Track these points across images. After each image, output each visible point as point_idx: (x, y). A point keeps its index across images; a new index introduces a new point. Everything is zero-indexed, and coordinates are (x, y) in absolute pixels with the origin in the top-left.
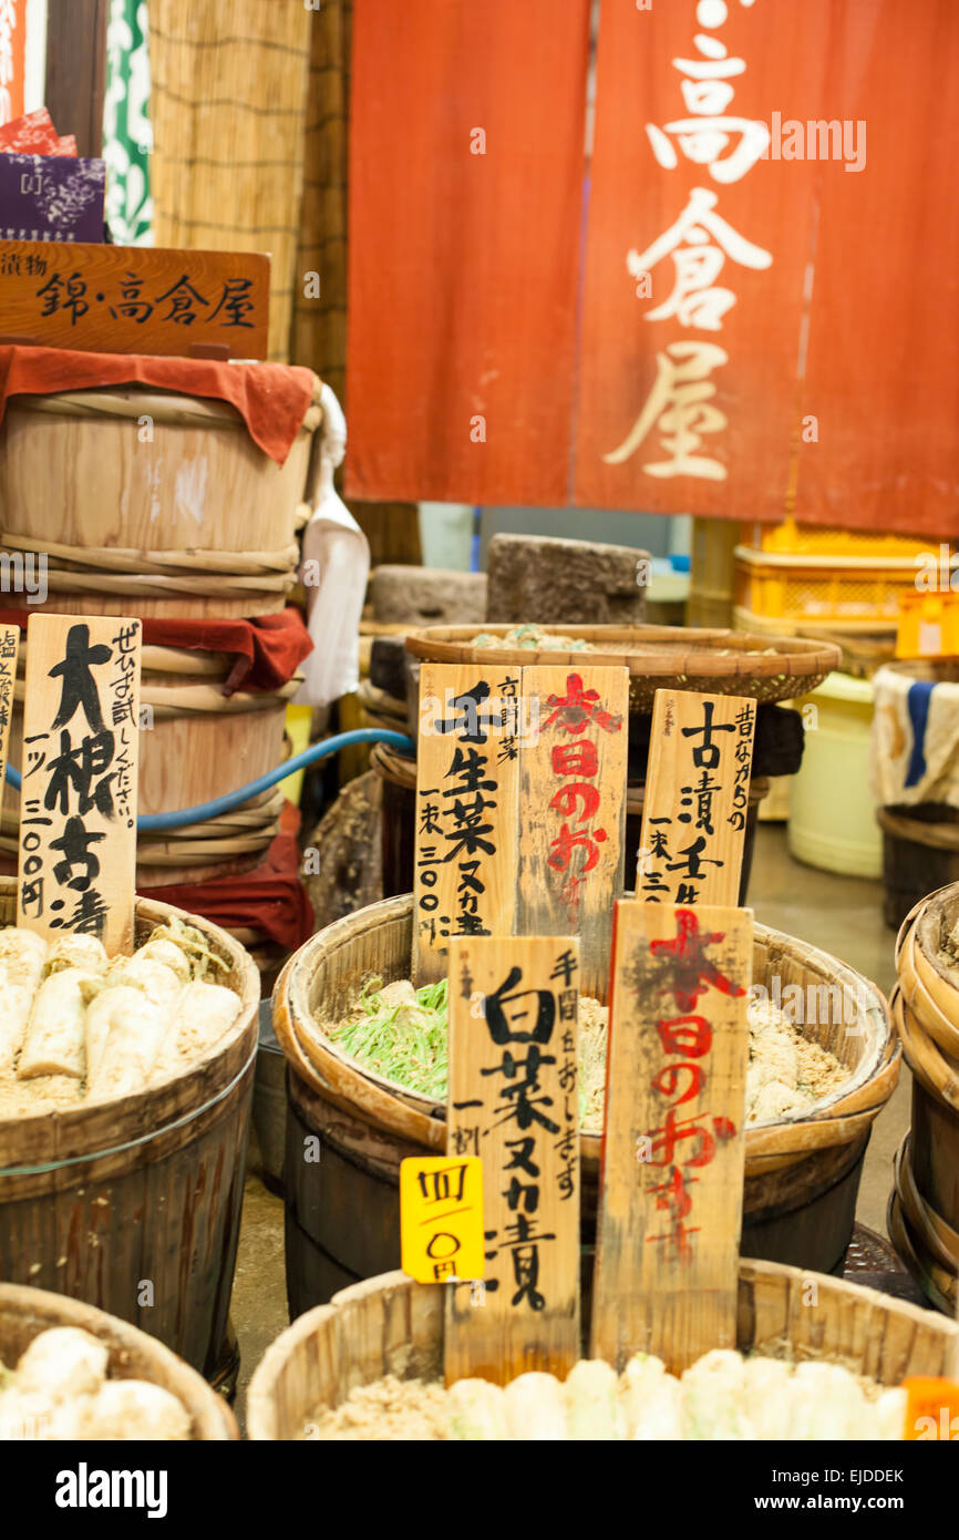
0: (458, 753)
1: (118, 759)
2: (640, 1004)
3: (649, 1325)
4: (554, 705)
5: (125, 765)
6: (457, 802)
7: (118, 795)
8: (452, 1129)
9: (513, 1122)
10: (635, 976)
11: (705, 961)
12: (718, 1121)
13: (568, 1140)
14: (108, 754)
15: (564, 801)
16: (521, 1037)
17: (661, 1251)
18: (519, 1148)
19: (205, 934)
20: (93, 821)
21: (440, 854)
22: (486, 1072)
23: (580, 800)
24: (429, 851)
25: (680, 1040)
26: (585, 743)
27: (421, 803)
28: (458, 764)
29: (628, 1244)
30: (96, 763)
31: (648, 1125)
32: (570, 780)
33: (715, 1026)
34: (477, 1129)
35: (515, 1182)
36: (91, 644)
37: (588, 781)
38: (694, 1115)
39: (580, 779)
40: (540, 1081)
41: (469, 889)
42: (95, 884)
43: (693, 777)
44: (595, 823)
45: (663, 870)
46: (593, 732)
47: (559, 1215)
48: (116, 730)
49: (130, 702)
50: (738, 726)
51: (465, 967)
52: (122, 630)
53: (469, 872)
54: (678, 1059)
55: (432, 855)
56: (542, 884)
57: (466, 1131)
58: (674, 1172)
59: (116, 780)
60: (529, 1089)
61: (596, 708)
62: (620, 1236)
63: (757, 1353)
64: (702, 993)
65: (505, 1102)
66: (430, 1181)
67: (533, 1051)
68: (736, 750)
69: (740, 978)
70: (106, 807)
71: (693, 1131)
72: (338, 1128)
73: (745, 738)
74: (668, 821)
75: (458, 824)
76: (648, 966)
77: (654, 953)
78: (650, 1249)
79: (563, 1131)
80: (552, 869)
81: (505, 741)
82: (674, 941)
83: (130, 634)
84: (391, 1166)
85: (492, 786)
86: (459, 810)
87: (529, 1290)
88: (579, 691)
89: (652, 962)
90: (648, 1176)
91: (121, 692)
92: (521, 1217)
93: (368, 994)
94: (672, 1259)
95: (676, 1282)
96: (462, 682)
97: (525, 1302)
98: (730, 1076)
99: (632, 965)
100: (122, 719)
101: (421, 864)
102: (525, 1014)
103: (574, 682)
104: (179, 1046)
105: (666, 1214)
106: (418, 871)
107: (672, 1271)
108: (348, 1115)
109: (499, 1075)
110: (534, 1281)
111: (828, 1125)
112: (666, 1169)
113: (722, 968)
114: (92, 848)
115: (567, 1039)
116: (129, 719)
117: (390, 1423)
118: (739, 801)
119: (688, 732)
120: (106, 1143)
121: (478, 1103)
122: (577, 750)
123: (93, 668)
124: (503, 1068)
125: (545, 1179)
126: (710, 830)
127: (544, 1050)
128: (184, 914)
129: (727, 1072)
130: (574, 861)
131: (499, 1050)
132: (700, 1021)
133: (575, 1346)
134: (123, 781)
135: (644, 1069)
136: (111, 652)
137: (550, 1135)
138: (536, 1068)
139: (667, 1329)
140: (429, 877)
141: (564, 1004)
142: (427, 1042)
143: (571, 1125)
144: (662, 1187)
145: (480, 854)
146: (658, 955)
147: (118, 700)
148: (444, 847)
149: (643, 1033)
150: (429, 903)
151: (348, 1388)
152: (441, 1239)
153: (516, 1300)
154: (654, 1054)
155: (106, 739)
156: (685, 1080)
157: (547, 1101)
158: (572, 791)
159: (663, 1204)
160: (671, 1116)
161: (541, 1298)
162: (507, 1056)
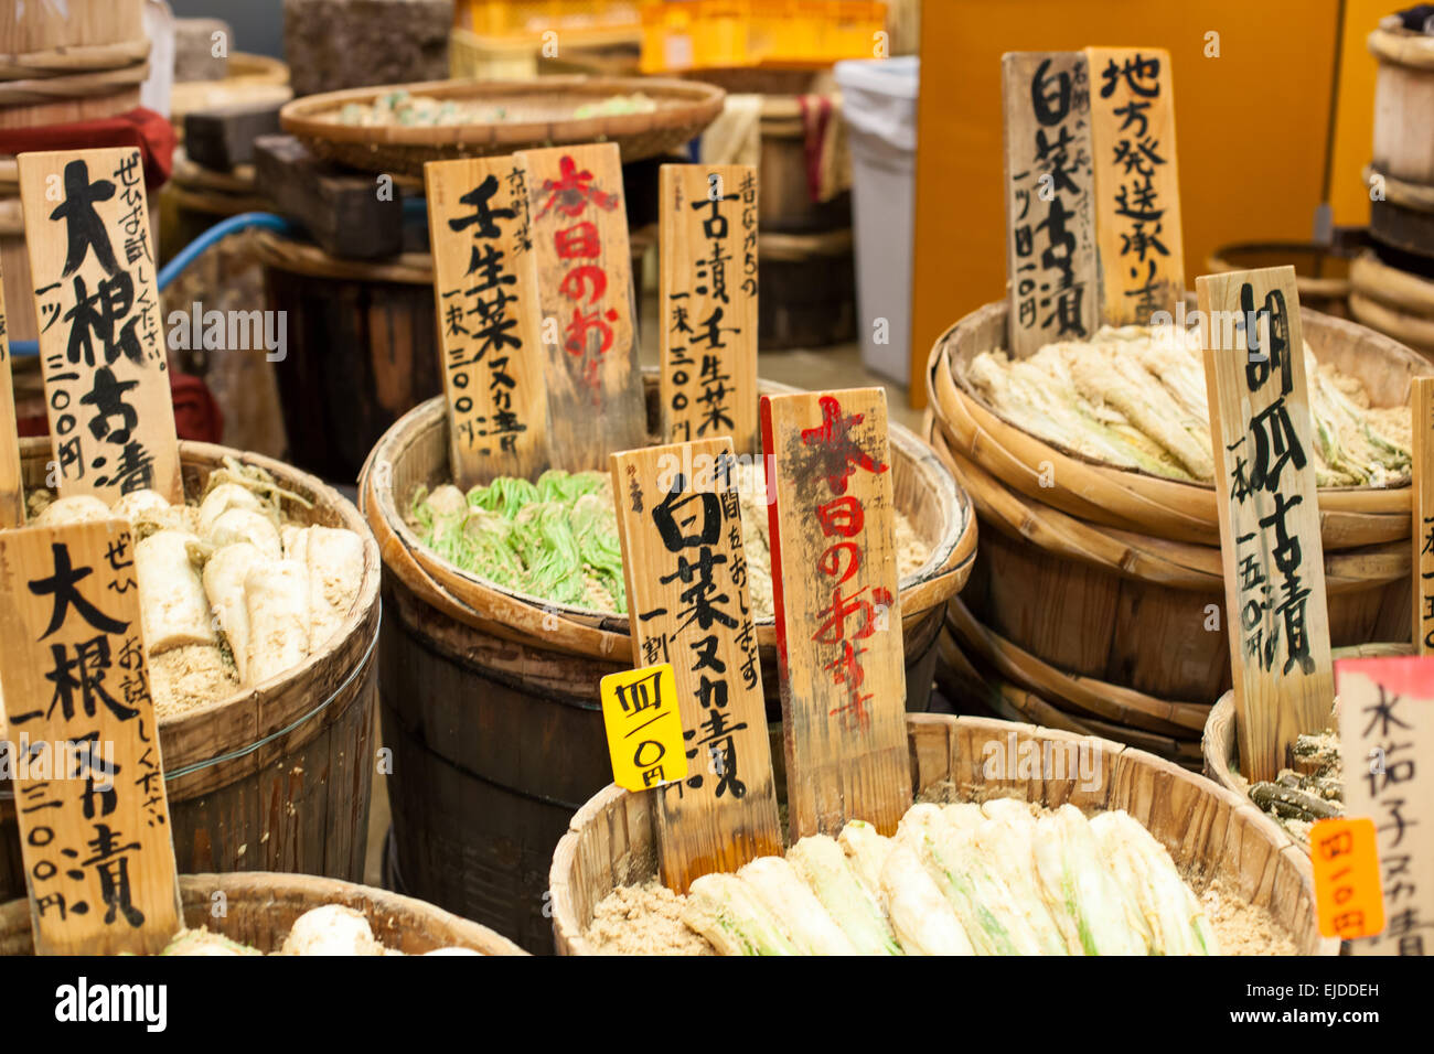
0: (475, 251)
1: (140, 300)
2: (799, 493)
3: (841, 792)
4: (550, 189)
5: (147, 306)
6: (480, 301)
7: (145, 338)
8: (642, 641)
9: (696, 623)
10: (792, 467)
11: (849, 443)
12: (877, 592)
13: (746, 632)
14: (127, 295)
15: (573, 285)
16: (692, 541)
17: (842, 721)
18: (704, 648)
19: (269, 471)
20: (123, 369)
21: (470, 354)
22: (665, 580)
23: (588, 283)
24: (458, 353)
25: (837, 522)
26: (586, 225)
27: (443, 307)
28: (476, 262)
29: (815, 719)
30: (117, 307)
31: (819, 607)
32: (576, 263)
33: (865, 504)
34: (664, 636)
35: (704, 680)
36: (92, 180)
37: (593, 262)
38: (857, 590)
39: (585, 261)
40: (714, 581)
41: (501, 386)
42: (135, 435)
43: (706, 249)
44: (605, 304)
45: (686, 344)
46: (591, 213)
47: (747, 704)
48: (132, 269)
49: (143, 238)
50: (742, 195)
51: (634, 481)
52: (122, 162)
53: (499, 369)
54: (838, 540)
55: (461, 357)
56: (563, 371)
57: (655, 640)
58: (846, 647)
59: (140, 322)
60: (706, 590)
61: (591, 189)
62: (807, 715)
63: (922, 797)
64: (851, 474)
65: (686, 606)
66: (628, 694)
67: (705, 553)
68: (741, 218)
69: (881, 455)
70: (135, 353)
71: (857, 605)
72: (482, 651)
73: (749, 206)
74: (686, 295)
75: (483, 322)
76: (802, 456)
77: (805, 442)
78: (833, 721)
79: (741, 624)
80: (570, 354)
81: (519, 233)
82: (822, 428)
83: (131, 166)
84: (552, 682)
85: (511, 280)
86: (482, 308)
87: (730, 781)
88: (572, 172)
89: (805, 452)
90: (825, 654)
91: (132, 228)
92: (714, 713)
93: (418, 505)
94: (852, 728)
95: (858, 748)
96: (471, 178)
97: (727, 791)
98: (882, 548)
99: (788, 457)
100: (136, 257)
101: (452, 367)
102: (694, 518)
103: (567, 164)
104: (330, 599)
105: (843, 686)
106: (449, 375)
107: (854, 738)
108: (497, 638)
109: (677, 581)
110: (733, 771)
111: (950, 577)
112: (839, 645)
113: (865, 447)
114: (126, 397)
115: (734, 536)
116: (145, 256)
117: (635, 930)
118: (750, 268)
119: (697, 206)
120: (301, 711)
121: (662, 612)
122: (579, 233)
123: (97, 206)
124: (680, 574)
125: (731, 673)
126: (726, 300)
127: (715, 550)
128: (238, 454)
129: (880, 545)
130: (590, 344)
131: (675, 556)
132: (852, 500)
133: (775, 823)
134: (148, 323)
135: (809, 555)
136: (114, 187)
137: (730, 630)
138: (710, 569)
139: (856, 793)
140: (461, 379)
141: (727, 503)
142: (507, 547)
143: (747, 618)
144: (837, 662)
145: (507, 350)
146: (810, 444)
147: (129, 237)
148: (472, 347)
149: (805, 520)
150: (464, 406)
151: (593, 906)
152: (647, 746)
153: (719, 792)
154: (816, 539)
155: (123, 280)
156: (845, 557)
157: (723, 599)
158: (579, 274)
159: (840, 678)
160: (837, 594)
161: (741, 785)
162: (682, 561)
